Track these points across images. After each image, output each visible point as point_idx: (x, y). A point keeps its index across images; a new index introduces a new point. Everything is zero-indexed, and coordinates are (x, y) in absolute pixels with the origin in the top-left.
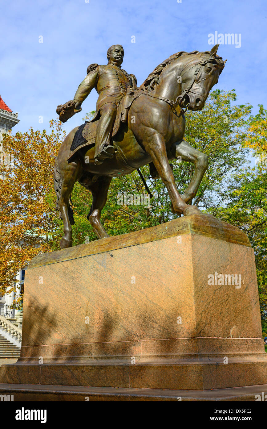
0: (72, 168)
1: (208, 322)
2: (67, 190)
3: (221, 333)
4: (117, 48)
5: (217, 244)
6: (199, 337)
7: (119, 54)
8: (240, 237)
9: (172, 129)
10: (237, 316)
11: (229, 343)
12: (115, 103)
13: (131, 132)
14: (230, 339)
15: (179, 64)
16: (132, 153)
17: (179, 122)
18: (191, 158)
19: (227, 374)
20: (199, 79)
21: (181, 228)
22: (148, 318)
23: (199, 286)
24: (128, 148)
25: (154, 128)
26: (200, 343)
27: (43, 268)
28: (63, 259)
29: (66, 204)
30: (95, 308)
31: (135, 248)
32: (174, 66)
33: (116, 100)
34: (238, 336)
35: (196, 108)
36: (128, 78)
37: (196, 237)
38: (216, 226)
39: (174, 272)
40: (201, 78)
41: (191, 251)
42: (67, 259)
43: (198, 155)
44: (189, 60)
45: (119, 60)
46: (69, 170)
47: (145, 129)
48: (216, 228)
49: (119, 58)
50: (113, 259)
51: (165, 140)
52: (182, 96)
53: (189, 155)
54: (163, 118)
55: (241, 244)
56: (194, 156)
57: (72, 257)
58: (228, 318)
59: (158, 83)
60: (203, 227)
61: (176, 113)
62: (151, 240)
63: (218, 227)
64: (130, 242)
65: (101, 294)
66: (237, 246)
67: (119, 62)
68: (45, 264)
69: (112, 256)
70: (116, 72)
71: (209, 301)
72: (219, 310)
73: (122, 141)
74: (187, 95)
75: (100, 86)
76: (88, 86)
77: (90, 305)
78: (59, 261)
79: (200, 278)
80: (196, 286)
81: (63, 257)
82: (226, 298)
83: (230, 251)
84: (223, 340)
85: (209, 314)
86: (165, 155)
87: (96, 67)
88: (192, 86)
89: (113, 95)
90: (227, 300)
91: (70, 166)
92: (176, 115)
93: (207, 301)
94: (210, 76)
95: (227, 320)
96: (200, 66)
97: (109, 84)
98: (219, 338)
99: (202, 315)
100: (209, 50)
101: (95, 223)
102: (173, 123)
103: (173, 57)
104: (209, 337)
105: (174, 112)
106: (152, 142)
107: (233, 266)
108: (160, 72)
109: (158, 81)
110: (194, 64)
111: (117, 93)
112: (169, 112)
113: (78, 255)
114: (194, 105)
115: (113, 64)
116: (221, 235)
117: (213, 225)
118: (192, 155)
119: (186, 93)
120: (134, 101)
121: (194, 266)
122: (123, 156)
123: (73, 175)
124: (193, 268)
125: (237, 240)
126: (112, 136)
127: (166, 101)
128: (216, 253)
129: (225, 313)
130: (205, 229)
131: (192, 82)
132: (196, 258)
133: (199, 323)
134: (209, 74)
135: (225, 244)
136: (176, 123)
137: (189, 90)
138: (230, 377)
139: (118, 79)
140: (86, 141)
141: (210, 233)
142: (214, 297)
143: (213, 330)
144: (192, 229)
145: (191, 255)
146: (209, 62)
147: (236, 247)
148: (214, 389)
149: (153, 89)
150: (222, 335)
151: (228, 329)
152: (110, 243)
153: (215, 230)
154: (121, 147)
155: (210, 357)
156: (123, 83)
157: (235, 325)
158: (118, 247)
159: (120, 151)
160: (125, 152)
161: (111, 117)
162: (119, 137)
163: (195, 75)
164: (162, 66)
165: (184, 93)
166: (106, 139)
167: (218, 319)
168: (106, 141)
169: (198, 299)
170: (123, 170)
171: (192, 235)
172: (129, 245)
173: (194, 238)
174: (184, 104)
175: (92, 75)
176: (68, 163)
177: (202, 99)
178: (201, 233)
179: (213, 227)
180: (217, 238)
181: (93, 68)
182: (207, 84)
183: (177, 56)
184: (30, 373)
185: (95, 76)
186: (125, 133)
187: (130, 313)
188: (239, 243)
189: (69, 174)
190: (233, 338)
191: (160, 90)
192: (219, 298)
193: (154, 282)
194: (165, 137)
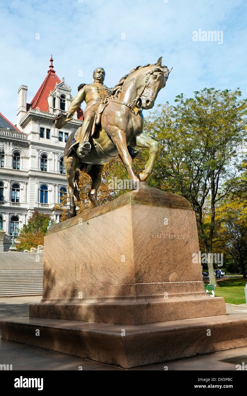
0: (70, 161)
1: (147, 271)
2: (70, 177)
3: (160, 279)
4: (99, 70)
5: (157, 210)
6: (137, 283)
7: (100, 74)
8: (181, 203)
9: (131, 125)
10: (177, 265)
11: (168, 286)
12: (94, 110)
13: (104, 130)
14: (169, 283)
15: (135, 76)
16: (106, 146)
17: (137, 119)
18: (147, 145)
19: (158, 312)
20: (148, 85)
21: (126, 200)
22: (108, 269)
23: (138, 244)
24: (103, 143)
25: (116, 126)
26: (138, 288)
27: (52, 234)
28: (63, 227)
29: (71, 187)
30: (79, 263)
31: (100, 217)
32: (132, 78)
33: (95, 108)
34: (177, 280)
35: (147, 108)
36: (107, 91)
37: (136, 206)
38: (158, 196)
39: (122, 234)
40: (150, 84)
41: (131, 218)
42: (65, 228)
43: (151, 143)
44: (142, 71)
45: (101, 79)
46: (68, 163)
47: (111, 128)
48: (158, 198)
49: (101, 77)
50: (89, 226)
51: (126, 134)
52: (136, 100)
53: (145, 143)
54: (122, 118)
55: (182, 209)
56: (149, 143)
57: (68, 226)
58: (167, 267)
59: (121, 92)
60: (144, 198)
61: (134, 113)
62: (109, 211)
63: (159, 197)
64: (98, 213)
65: (83, 252)
66: (178, 211)
67: (101, 81)
68: (54, 232)
69: (88, 224)
70: (98, 88)
71: (148, 255)
72: (158, 262)
73: (99, 138)
74: (140, 98)
75: (87, 99)
76: (78, 101)
77: (77, 260)
78: (61, 229)
79: (139, 237)
80: (135, 244)
81: (63, 226)
82: (165, 251)
83: (170, 215)
84: (162, 284)
85: (148, 265)
86: (125, 145)
87: (83, 86)
88: (143, 91)
89: (94, 105)
90: (166, 253)
91: (68, 160)
92: (135, 114)
93: (147, 255)
94: (156, 82)
95: (166, 268)
96: (150, 75)
97: (92, 97)
98: (158, 283)
99: (140, 266)
100: (156, 62)
101: (93, 199)
102: (132, 121)
103: (132, 71)
104: (148, 283)
105: (133, 112)
106: (116, 137)
107: (173, 226)
108: (123, 83)
109: (121, 91)
110: (145, 74)
111: (97, 103)
112: (128, 113)
113: (71, 224)
114: (145, 105)
115: (97, 82)
116: (162, 203)
117: (154, 196)
118: (147, 143)
119: (140, 97)
120: (105, 107)
121: (133, 229)
122: (101, 149)
123: (72, 166)
124: (133, 230)
125: (178, 206)
126: (92, 135)
127: (125, 105)
128: (156, 218)
129: (164, 263)
130: (146, 199)
131: (142, 89)
132: (136, 223)
133: (138, 273)
134: (156, 80)
135: (166, 210)
136: (135, 120)
137: (142, 94)
138: (161, 313)
139: (99, 93)
140: (76, 141)
141: (151, 202)
142: (153, 252)
143: (152, 277)
144: (133, 201)
145: (131, 221)
146: (156, 71)
147: (176, 212)
148: (144, 324)
149: (118, 97)
150: (161, 281)
151: (167, 275)
152: (88, 214)
153: (156, 199)
154: (99, 142)
155: (147, 298)
156: (102, 95)
157: (175, 272)
158: (92, 217)
159: (98, 145)
160: (102, 145)
161: (89, 121)
162: (96, 135)
163: (146, 82)
164: (124, 79)
165: (138, 97)
166: (86, 138)
167: (157, 268)
168: (86, 139)
169: (137, 254)
170: (104, 159)
171: (132, 204)
172: (97, 215)
173: (134, 207)
174: (138, 106)
175: (82, 91)
176: (67, 158)
177: (151, 100)
178: (141, 203)
179: (154, 198)
180: (158, 206)
181: (81, 87)
182: (155, 88)
183: (135, 70)
184: (43, 311)
185: (83, 93)
186: (100, 132)
187: (98, 266)
188: (180, 208)
189: (69, 166)
190: (172, 282)
191: (122, 97)
192: (158, 252)
193: (111, 242)
194: (126, 131)
